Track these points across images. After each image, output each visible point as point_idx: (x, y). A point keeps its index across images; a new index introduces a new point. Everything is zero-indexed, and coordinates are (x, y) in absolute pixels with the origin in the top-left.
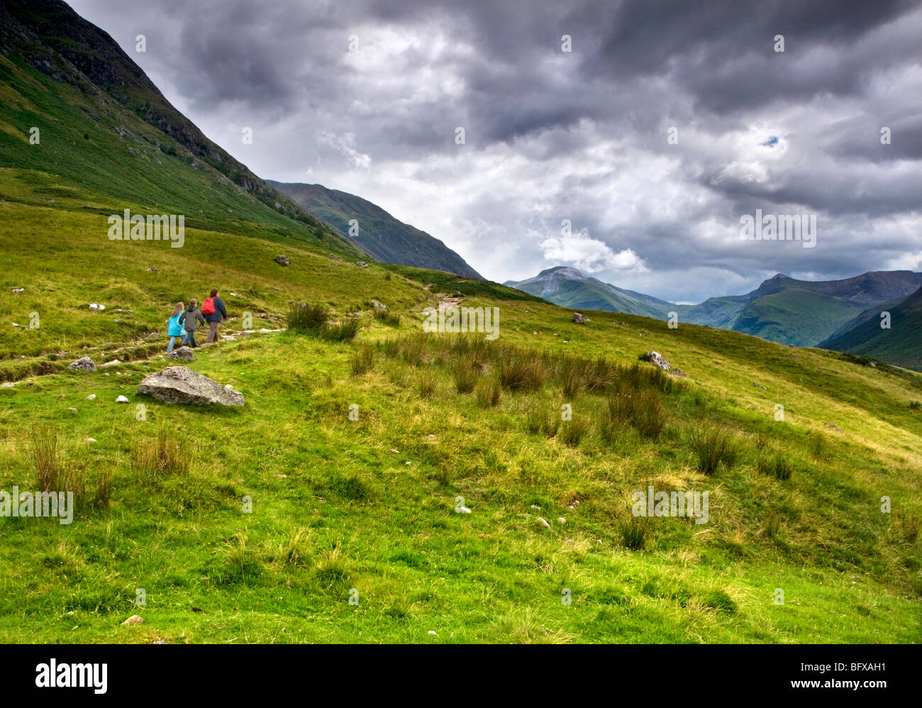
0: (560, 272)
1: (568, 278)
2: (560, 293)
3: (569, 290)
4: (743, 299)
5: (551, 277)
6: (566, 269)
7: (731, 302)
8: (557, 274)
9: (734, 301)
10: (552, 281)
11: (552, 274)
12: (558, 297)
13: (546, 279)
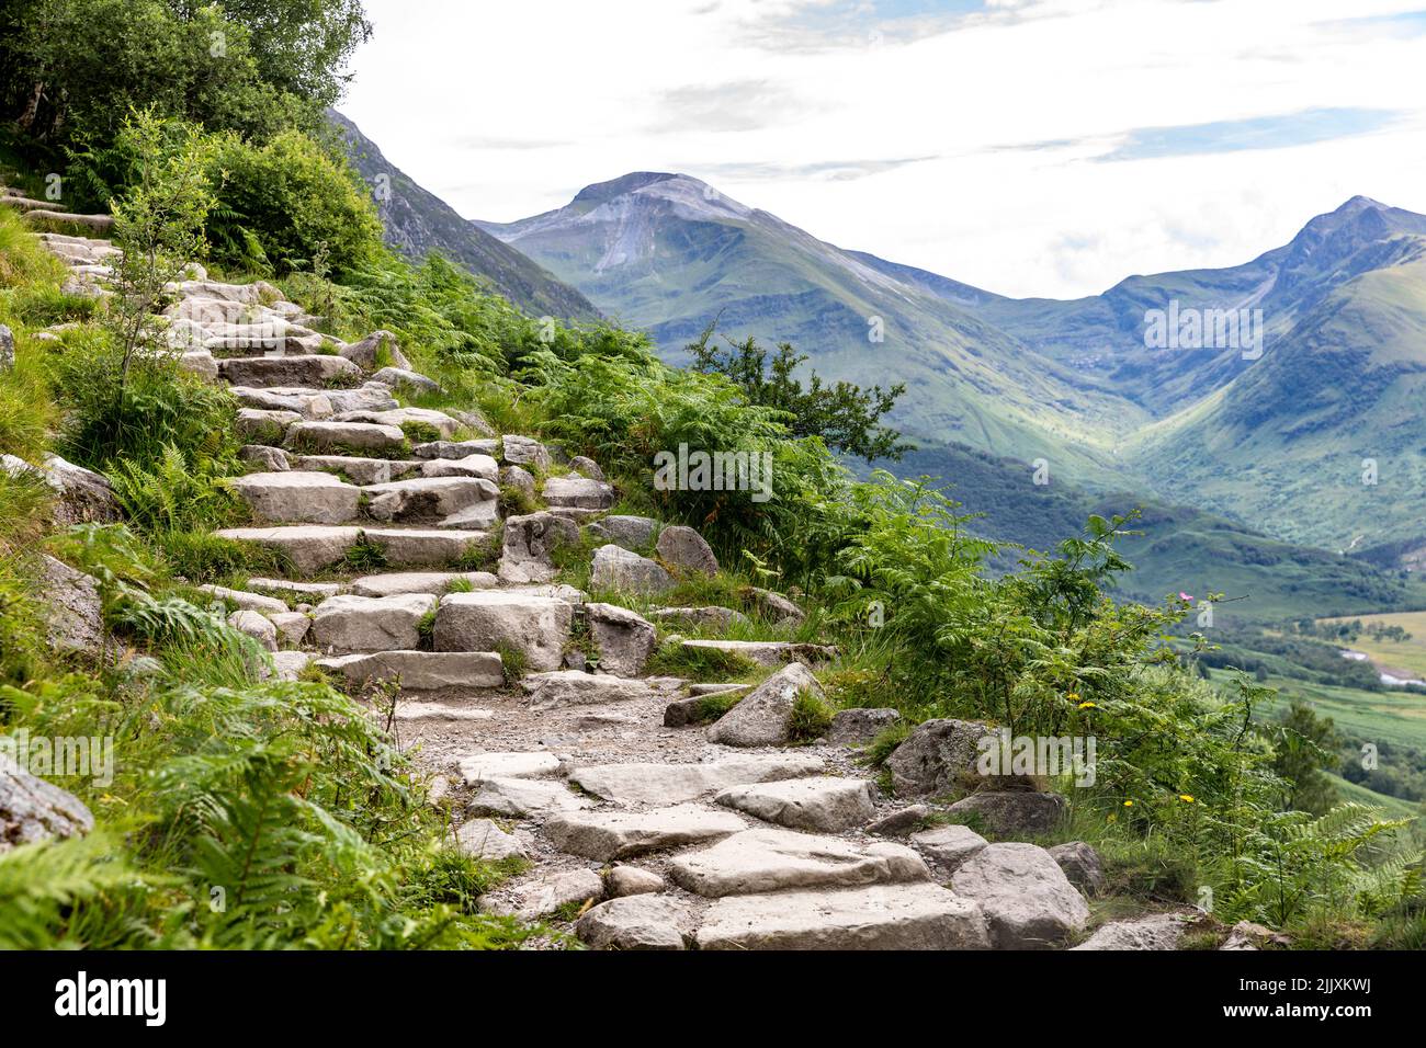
0: (653, 190)
1: (684, 215)
2: (659, 266)
3: (693, 256)
4: (1234, 280)
5: (625, 209)
6: (671, 183)
7: (1198, 290)
8: (645, 200)
9: (1205, 286)
10: (631, 224)
11: (625, 198)
12: (657, 278)
13: (608, 218)
